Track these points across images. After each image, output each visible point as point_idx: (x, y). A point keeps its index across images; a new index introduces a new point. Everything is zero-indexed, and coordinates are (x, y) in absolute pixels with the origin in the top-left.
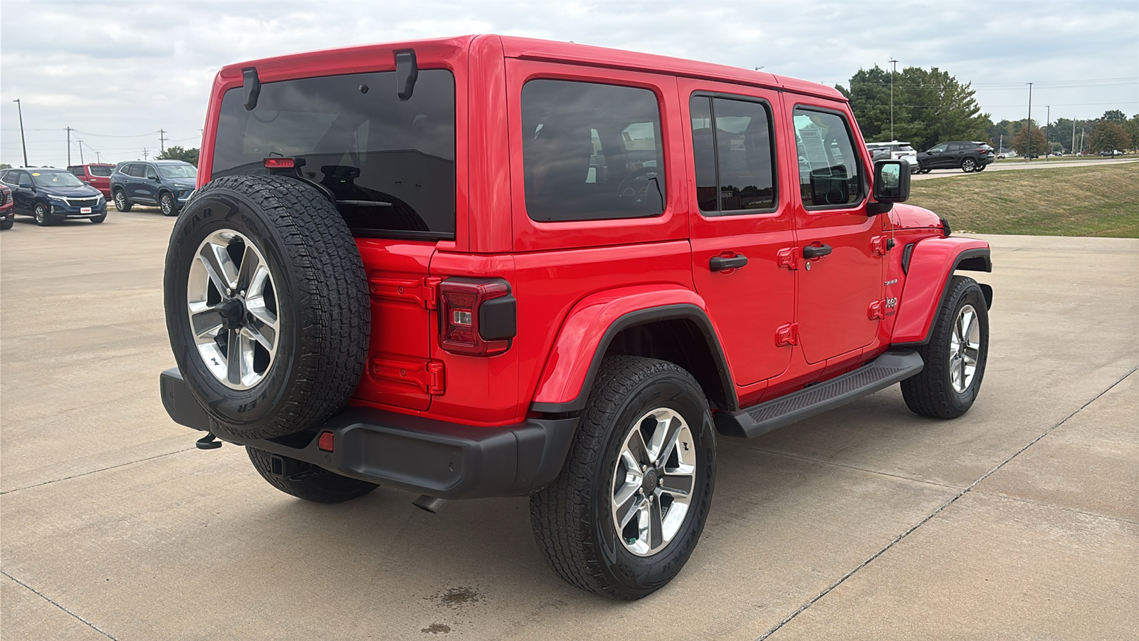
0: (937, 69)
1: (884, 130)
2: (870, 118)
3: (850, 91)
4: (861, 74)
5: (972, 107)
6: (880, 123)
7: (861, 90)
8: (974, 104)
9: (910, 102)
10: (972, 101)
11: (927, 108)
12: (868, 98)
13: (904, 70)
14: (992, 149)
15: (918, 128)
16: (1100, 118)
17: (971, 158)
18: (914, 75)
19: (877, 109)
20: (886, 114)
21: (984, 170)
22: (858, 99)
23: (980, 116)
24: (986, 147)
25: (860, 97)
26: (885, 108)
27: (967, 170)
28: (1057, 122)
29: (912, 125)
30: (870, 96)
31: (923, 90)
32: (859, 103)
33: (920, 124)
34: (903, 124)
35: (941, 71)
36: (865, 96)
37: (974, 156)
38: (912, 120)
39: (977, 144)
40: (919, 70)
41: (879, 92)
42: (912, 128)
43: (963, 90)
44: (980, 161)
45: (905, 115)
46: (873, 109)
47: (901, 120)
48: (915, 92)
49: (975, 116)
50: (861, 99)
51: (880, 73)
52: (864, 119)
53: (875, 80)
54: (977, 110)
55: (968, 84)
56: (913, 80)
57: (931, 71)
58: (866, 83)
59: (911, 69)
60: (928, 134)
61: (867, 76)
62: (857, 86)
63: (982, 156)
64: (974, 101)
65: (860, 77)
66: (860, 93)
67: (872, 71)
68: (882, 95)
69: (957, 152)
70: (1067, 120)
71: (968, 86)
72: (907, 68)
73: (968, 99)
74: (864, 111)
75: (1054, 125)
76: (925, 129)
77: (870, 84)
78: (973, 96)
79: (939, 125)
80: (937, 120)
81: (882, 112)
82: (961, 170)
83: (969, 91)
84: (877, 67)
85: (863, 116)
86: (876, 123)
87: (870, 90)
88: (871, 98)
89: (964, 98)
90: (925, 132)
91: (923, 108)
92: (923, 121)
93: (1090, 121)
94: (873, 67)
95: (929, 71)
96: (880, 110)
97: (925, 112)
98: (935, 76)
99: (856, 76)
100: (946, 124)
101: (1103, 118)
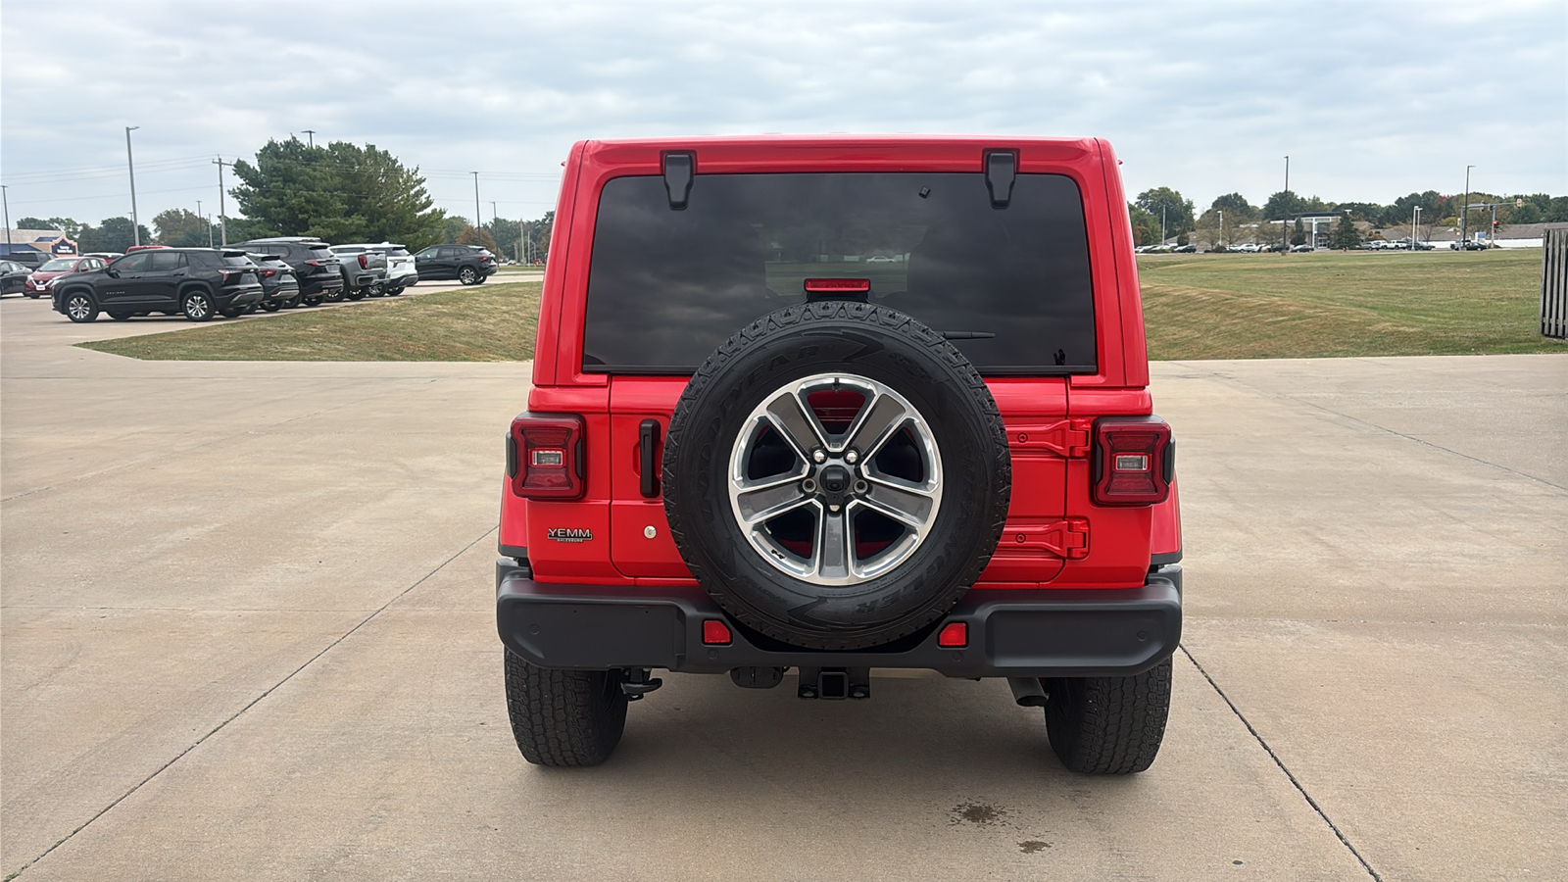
0: (373, 147)
1: (313, 226)
2: (291, 209)
3: (259, 170)
4: (273, 147)
5: (423, 199)
6: (306, 216)
7: (275, 169)
8: (426, 195)
9: (343, 189)
10: (422, 192)
11: (367, 198)
12: (285, 181)
13: (330, 146)
14: (493, 255)
15: (359, 225)
16: (541, 220)
17: (471, 267)
18: (344, 153)
19: (300, 197)
20: (314, 203)
21: (485, 282)
22: (271, 181)
23: (434, 211)
24: (486, 253)
25: (274, 179)
26: (312, 196)
27: (467, 281)
28: (493, 221)
29: (350, 221)
30: (289, 178)
31: (359, 174)
32: (274, 187)
33: (360, 219)
34: (339, 219)
35: (380, 149)
36: (281, 178)
37: (474, 265)
38: (348, 214)
39: (475, 249)
40: (350, 145)
41: (300, 174)
42: (351, 225)
43: (409, 177)
44: (480, 271)
45: (339, 205)
46: (295, 196)
47: (336, 213)
48: (348, 176)
49: (428, 211)
50: (277, 182)
51: (298, 147)
52: (284, 209)
53: (294, 157)
54: (428, 203)
55: (415, 168)
56: (344, 160)
57: (366, 148)
58: (282, 160)
59: (339, 144)
60: (370, 233)
61: (282, 149)
62: (270, 163)
63: (483, 265)
64: (425, 192)
65: (270, 152)
66: (274, 173)
67: (288, 144)
68: (306, 177)
69: (453, 259)
70: (504, 220)
71: (416, 171)
72: (334, 143)
73: (417, 188)
74: (282, 199)
75: (490, 226)
76: (367, 226)
77: (287, 161)
78: (423, 185)
79: (384, 221)
80: (384, 215)
81: (308, 201)
82: (458, 282)
83: (418, 178)
84: (294, 138)
85: (282, 206)
86: (300, 216)
87: (288, 169)
88: (290, 181)
89: (413, 187)
90: (367, 230)
91: (361, 198)
92: (363, 215)
93: (530, 222)
94: (289, 138)
95: (363, 149)
96: (305, 197)
97: (364, 203)
98: (373, 156)
99: (265, 149)
100: (393, 219)
101: (545, 220)
